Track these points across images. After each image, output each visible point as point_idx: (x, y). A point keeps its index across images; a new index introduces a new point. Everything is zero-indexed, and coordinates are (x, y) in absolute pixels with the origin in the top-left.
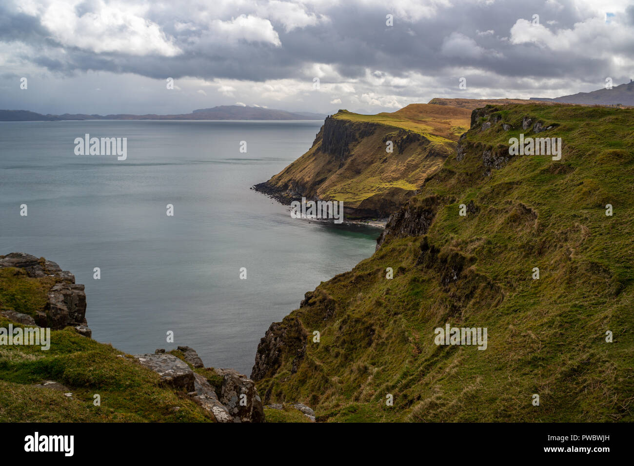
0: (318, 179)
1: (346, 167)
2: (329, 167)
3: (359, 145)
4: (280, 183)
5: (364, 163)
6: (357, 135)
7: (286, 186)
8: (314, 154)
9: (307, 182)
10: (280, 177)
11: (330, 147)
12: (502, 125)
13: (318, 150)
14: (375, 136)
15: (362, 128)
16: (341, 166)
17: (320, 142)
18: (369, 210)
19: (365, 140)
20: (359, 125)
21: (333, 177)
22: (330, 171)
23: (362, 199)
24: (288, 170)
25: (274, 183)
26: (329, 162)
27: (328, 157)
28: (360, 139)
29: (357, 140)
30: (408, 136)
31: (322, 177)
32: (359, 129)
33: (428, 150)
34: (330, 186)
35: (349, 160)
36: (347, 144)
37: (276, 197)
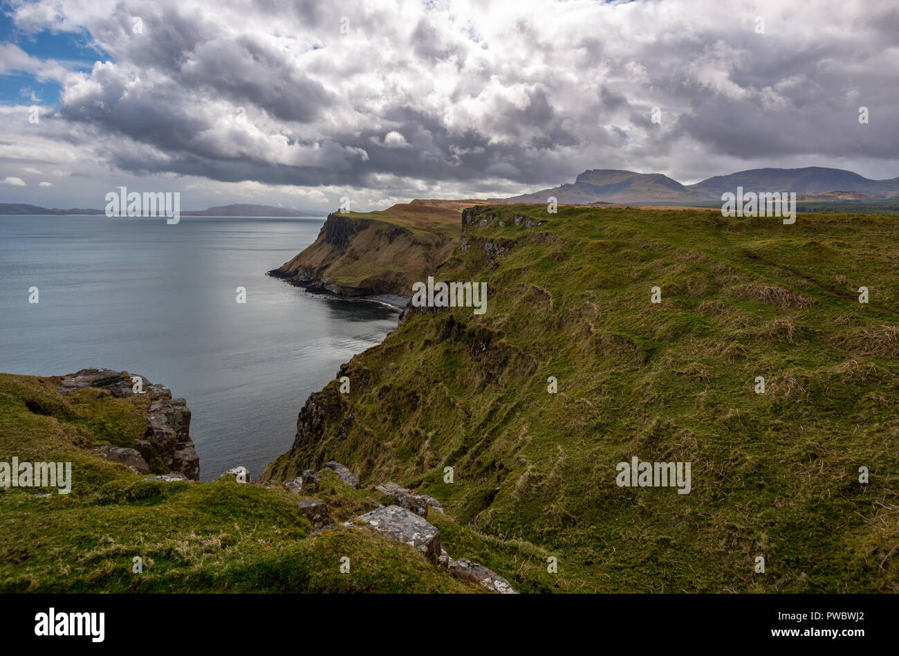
0: (323, 265)
1: (346, 255)
2: (332, 255)
3: (357, 237)
4: (291, 270)
5: (361, 252)
6: (355, 229)
7: (296, 272)
8: (320, 245)
9: (315, 268)
10: (291, 263)
11: (333, 239)
12: (498, 222)
13: (323, 241)
14: (369, 230)
15: (359, 223)
16: (343, 254)
17: (324, 235)
18: (367, 288)
19: (361, 233)
20: (356, 220)
21: (336, 263)
22: (333, 258)
23: (361, 280)
24: (298, 258)
25: (286, 269)
26: (332, 251)
27: (331, 247)
28: (357, 233)
29: (354, 233)
30: (396, 229)
31: (327, 263)
32: (356, 224)
33: (412, 240)
34: (335, 270)
35: (349, 249)
36: (346, 237)
37: (288, 281)
